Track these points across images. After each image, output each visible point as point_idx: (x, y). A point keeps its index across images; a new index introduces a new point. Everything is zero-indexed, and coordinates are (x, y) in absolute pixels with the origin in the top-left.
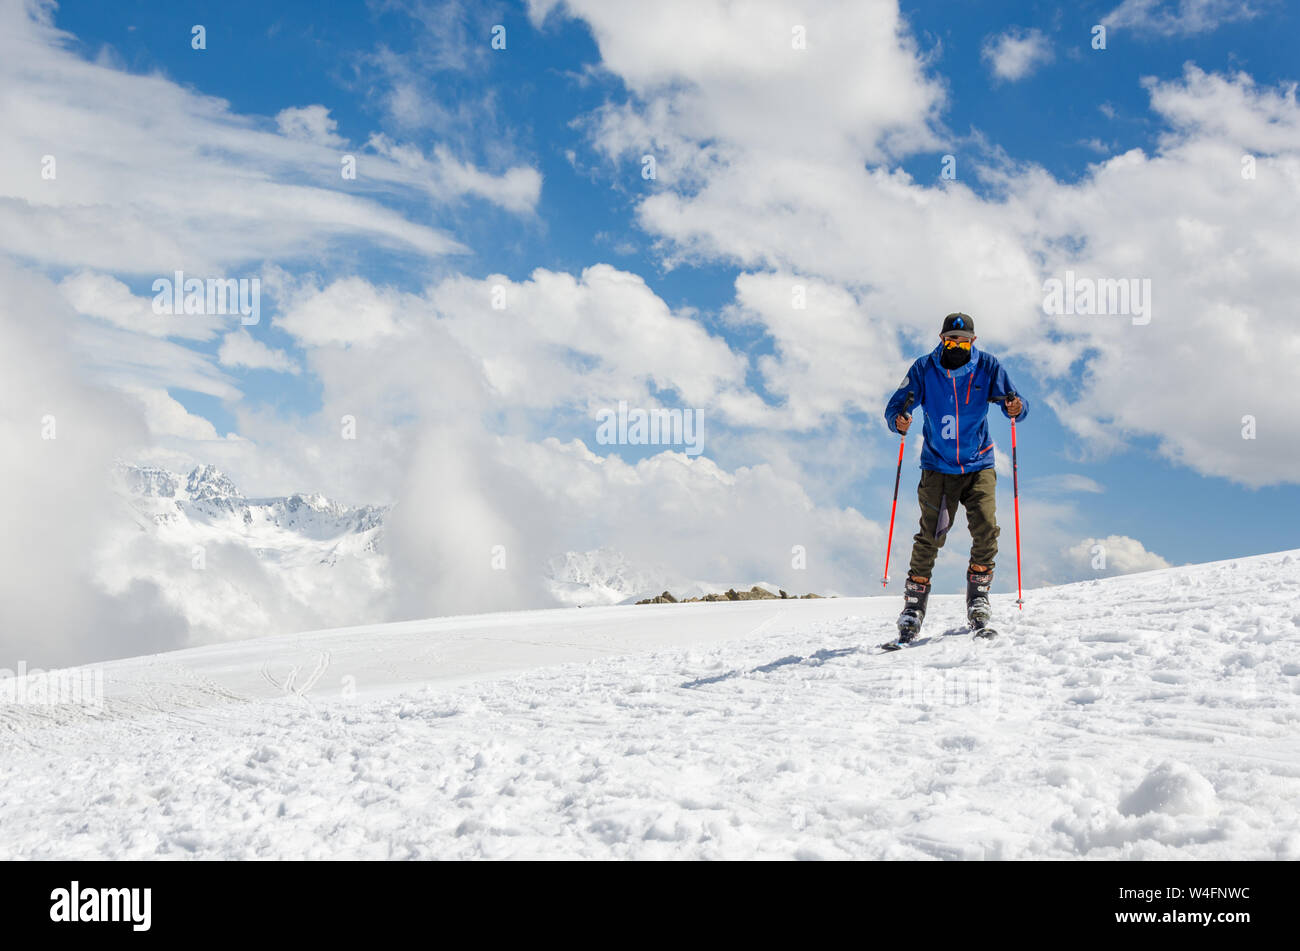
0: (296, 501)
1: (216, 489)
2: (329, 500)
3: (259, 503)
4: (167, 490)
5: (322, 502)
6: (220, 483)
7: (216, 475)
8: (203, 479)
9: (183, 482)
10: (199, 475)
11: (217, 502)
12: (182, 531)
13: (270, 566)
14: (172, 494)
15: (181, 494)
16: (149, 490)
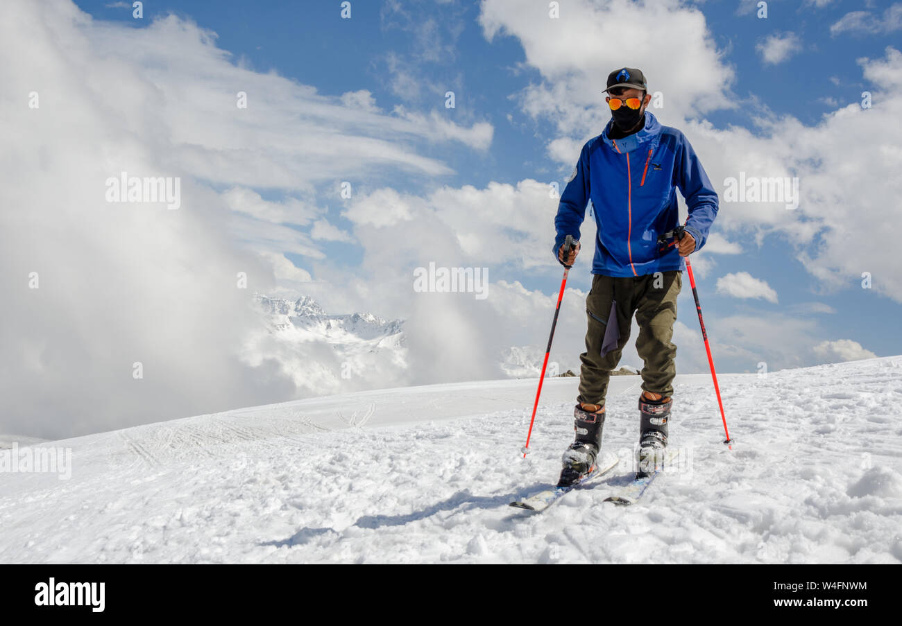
0: (356, 316)
1: (311, 310)
2: (375, 317)
3: (335, 318)
4: (284, 310)
5: (371, 317)
6: (313, 307)
7: (311, 302)
8: (304, 304)
9: (293, 305)
10: (301, 302)
11: (312, 317)
12: (292, 334)
13: (339, 354)
14: (286, 313)
15: (292, 313)
16: (274, 310)
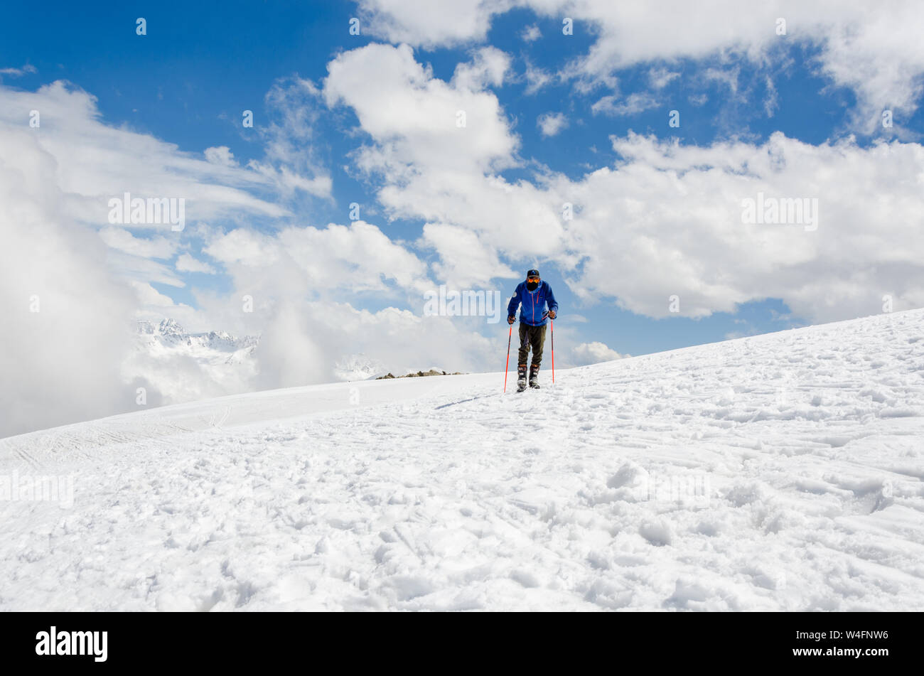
0: (213, 334)
1: (173, 330)
2: (229, 334)
3: (195, 336)
4: (150, 331)
5: (225, 335)
6: (176, 327)
7: (173, 323)
8: (167, 325)
9: (158, 327)
10: (165, 323)
11: (174, 336)
12: (158, 350)
13: (204, 366)
14: (152, 333)
15: (157, 332)
16: (141, 330)
